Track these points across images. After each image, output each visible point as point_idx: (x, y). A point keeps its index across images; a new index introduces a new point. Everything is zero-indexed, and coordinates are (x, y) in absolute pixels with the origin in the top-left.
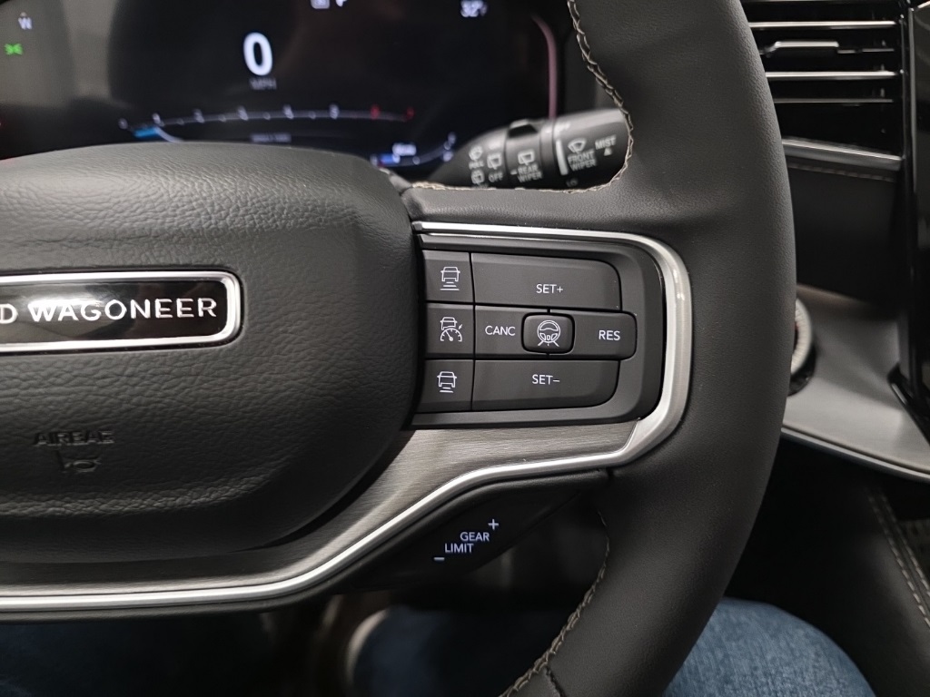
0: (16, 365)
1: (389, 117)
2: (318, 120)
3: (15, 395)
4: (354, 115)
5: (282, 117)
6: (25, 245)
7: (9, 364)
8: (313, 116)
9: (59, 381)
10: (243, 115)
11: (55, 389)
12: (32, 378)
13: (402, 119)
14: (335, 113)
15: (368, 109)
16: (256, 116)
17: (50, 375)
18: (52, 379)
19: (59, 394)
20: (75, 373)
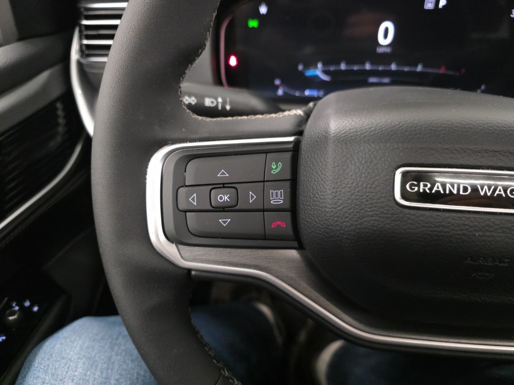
0: (467, 218)
1: (450, 73)
2: (408, 72)
3: (464, 235)
4: (430, 70)
5: (389, 69)
6: (479, 152)
7: (465, 217)
8: (406, 69)
9: (491, 229)
10: (368, 67)
11: (488, 233)
12: (476, 226)
13: (458, 74)
14: (419, 68)
15: (439, 68)
16: (375, 68)
17: (488, 225)
18: (487, 228)
19: (489, 237)
20: (501, 226)
